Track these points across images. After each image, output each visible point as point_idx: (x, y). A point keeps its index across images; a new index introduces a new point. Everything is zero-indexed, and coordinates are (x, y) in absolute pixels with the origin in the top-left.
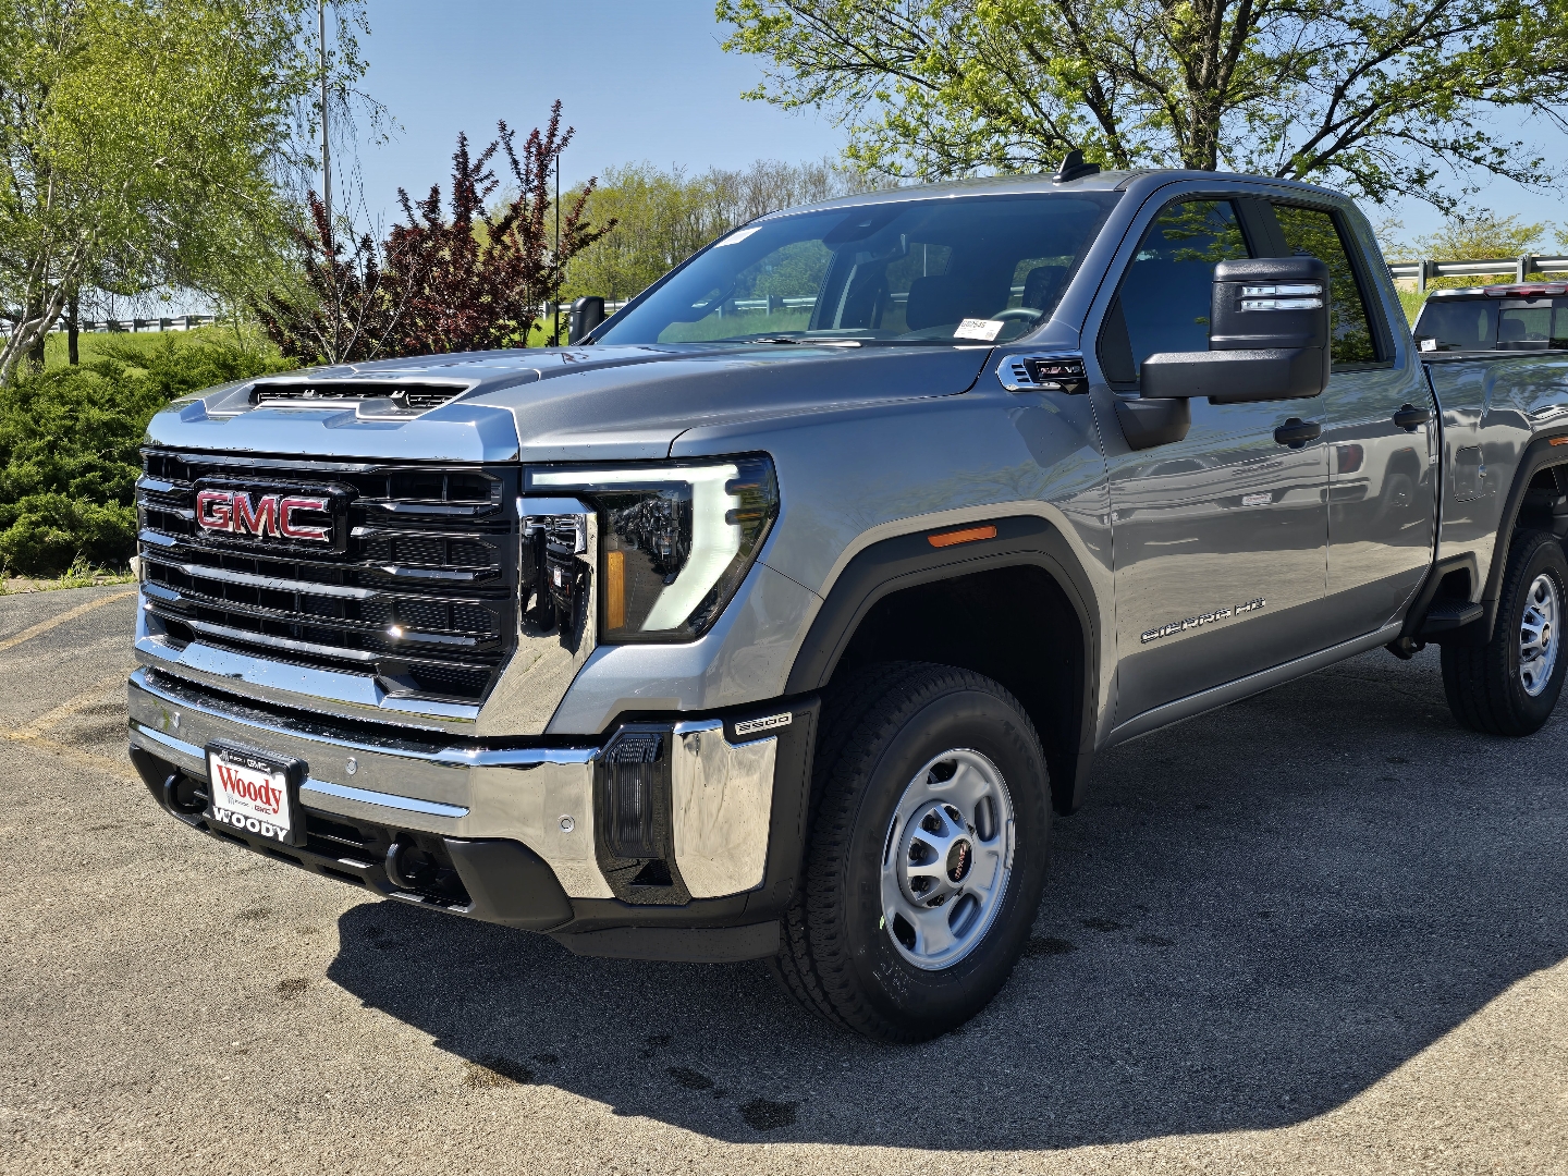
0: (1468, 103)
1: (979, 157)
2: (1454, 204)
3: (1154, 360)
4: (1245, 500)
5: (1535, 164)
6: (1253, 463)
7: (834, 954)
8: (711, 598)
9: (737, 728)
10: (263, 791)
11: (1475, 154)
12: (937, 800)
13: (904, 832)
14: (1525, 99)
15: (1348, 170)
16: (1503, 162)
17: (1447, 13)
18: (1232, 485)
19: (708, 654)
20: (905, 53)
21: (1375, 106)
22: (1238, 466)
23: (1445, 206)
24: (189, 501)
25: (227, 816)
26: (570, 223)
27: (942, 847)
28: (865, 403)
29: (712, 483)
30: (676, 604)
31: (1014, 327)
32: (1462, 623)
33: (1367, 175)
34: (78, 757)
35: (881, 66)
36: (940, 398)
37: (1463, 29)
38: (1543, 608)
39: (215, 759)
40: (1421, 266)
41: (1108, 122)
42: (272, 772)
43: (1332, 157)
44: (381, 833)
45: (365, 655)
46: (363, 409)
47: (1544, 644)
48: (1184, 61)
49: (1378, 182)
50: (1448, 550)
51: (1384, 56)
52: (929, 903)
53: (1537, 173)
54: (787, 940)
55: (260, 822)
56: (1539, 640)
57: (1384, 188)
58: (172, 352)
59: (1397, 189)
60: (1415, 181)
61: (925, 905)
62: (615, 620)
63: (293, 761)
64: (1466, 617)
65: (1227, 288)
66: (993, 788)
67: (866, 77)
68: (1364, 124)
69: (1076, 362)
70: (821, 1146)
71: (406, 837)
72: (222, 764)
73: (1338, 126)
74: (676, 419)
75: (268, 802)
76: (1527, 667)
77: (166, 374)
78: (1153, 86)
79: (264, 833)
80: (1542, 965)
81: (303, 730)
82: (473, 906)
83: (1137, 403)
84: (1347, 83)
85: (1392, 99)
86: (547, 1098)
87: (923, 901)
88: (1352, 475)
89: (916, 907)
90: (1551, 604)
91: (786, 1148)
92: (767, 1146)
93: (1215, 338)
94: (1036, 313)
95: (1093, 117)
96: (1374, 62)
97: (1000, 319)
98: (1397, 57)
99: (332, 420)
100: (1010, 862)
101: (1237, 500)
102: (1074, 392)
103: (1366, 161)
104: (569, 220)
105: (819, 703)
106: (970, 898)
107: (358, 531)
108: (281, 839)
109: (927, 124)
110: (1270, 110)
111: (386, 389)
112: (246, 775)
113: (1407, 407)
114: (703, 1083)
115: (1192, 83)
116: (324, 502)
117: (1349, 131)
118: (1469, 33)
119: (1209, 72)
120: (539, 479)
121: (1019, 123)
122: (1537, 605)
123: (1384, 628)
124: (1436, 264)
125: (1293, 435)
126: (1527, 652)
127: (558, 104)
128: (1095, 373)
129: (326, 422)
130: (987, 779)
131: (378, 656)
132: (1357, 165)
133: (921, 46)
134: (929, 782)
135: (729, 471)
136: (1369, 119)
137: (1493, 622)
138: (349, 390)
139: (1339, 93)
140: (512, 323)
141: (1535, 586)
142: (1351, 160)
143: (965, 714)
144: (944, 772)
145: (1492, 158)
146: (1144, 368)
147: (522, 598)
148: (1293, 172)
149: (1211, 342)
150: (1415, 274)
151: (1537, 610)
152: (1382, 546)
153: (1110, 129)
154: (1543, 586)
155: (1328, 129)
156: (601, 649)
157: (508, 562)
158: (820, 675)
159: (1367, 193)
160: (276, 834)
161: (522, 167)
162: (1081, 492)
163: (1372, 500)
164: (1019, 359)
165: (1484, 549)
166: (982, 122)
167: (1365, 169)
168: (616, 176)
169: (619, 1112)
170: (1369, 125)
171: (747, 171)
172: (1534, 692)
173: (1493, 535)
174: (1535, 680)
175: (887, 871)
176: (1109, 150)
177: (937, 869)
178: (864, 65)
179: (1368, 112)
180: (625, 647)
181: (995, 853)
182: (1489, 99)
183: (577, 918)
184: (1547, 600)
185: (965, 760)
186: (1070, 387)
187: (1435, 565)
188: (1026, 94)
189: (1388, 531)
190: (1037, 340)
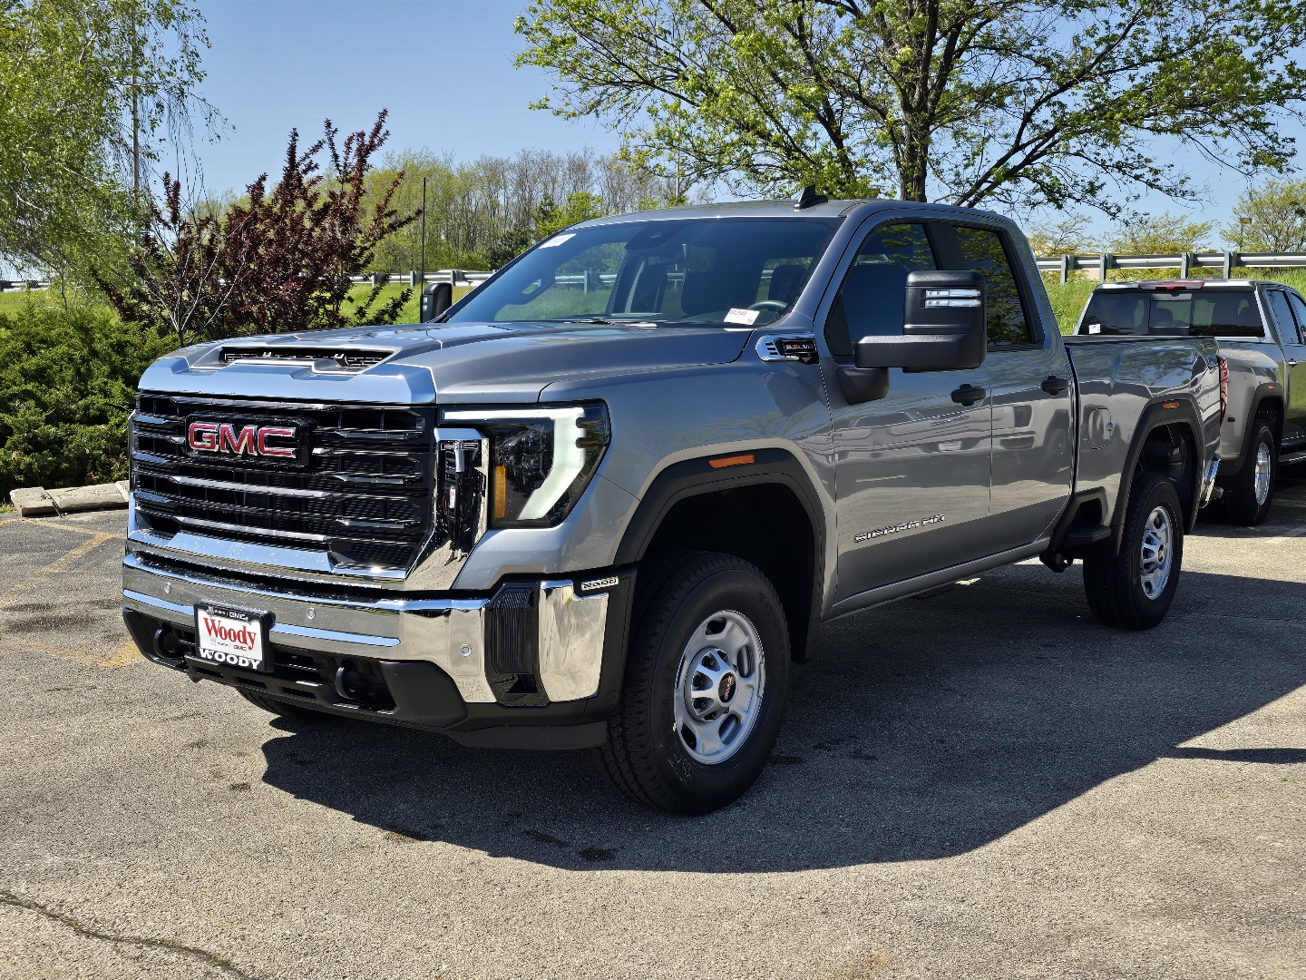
0: (1131, 132)
1: (730, 162)
2: (1119, 210)
3: (864, 341)
4: (941, 447)
5: (1182, 182)
6: (948, 417)
7: (643, 746)
8: (565, 498)
9: (583, 586)
10: (241, 634)
11: (1135, 172)
12: (711, 647)
13: (690, 667)
14: (1176, 129)
15: (1034, 181)
16: (1158, 180)
17: (1114, 56)
18: (930, 433)
19: (564, 537)
20: (668, 73)
21: (1055, 130)
22: (937, 419)
23: (1112, 212)
24: (181, 430)
25: (211, 654)
26: (380, 209)
27: (715, 677)
28: (664, 367)
29: (567, 419)
30: (541, 502)
31: (768, 315)
32: (1094, 540)
33: (1049, 186)
34: (15, 641)
35: (650, 84)
36: (717, 365)
37: (1127, 68)
38: (1161, 533)
39: (202, 614)
40: (1102, 258)
41: (837, 138)
42: (249, 620)
43: (1021, 171)
44: (331, 660)
45: (320, 538)
46: (317, 366)
47: (1160, 560)
48: (900, 88)
49: (1059, 192)
50: (1082, 486)
51: (1063, 89)
52: (707, 718)
53: (1184, 189)
54: (610, 739)
55: (238, 657)
56: (1155, 557)
57: (1063, 196)
58: (32, 315)
59: (1074, 198)
60: (1087, 192)
61: (704, 720)
62: (500, 511)
63: (266, 612)
64: (1097, 536)
65: (917, 291)
66: (750, 640)
67: (636, 92)
68: (1047, 144)
69: (810, 342)
70: (635, 872)
71: (349, 662)
72: (208, 616)
73: (1025, 145)
74: (541, 376)
75: (245, 642)
76: (1150, 577)
77: (28, 334)
78: (876, 109)
79: (241, 664)
80: (1130, 769)
81: (273, 590)
82: (397, 709)
83: (851, 371)
84: (1033, 111)
85: (1068, 125)
86: (440, 850)
87: (701, 716)
88: (1025, 429)
89: (697, 721)
90: (1166, 530)
91: (613, 873)
92: (598, 873)
93: (908, 326)
94: (783, 305)
95: (824, 135)
96: (1055, 94)
97: (755, 309)
98: (1074, 89)
99: (296, 374)
100: (762, 691)
101: (934, 446)
102: (808, 363)
103: (1049, 174)
104: (379, 207)
105: (636, 572)
106: (734, 718)
107: (318, 451)
108: (255, 667)
109: (688, 136)
110: (972, 130)
111: (330, 353)
112: (227, 624)
113: (1052, 378)
114: (549, 839)
115: (906, 106)
116: (292, 430)
117: (1034, 150)
118: (1133, 72)
119: (921, 95)
120: (449, 416)
121: (765, 136)
122: (1155, 530)
123: (1035, 542)
124: (1115, 258)
125: (966, 396)
126: (1147, 565)
127: (385, 113)
128: (823, 349)
129: (292, 375)
130: (746, 633)
131: (329, 538)
132: (1041, 178)
133: (682, 68)
134: (707, 634)
135: (578, 412)
136: (1050, 141)
137: (1120, 541)
138: (301, 353)
139: (1027, 118)
140: (328, 295)
141: (1153, 516)
142: (1037, 173)
143: (733, 586)
144: (717, 627)
145: (1149, 176)
146: (858, 346)
147: (438, 496)
148: (989, 182)
149: (904, 329)
150: (1097, 266)
151: (1155, 534)
152: (1043, 484)
153: (839, 145)
154: (1160, 515)
155: (1018, 147)
156: (489, 532)
157: (428, 472)
158: (637, 552)
159: (1049, 200)
160: (251, 664)
161: (341, 161)
162: (811, 435)
163: (1037, 449)
164: (771, 339)
165: (1111, 484)
166: (735, 137)
167: (1047, 180)
168: (396, 159)
169: (494, 854)
170: (1050, 146)
171: (514, 160)
172: (1152, 597)
173: (1119, 475)
174: (1154, 587)
175: (678, 694)
176: (838, 162)
177: (712, 693)
178: (633, 82)
179: (1051, 134)
180: (505, 531)
181: (752, 687)
182: (1148, 128)
183: (470, 717)
184: (1164, 526)
185: (732, 619)
186: (806, 359)
187: (1074, 495)
188: (770, 114)
189: (1048, 476)
190: (783, 325)
